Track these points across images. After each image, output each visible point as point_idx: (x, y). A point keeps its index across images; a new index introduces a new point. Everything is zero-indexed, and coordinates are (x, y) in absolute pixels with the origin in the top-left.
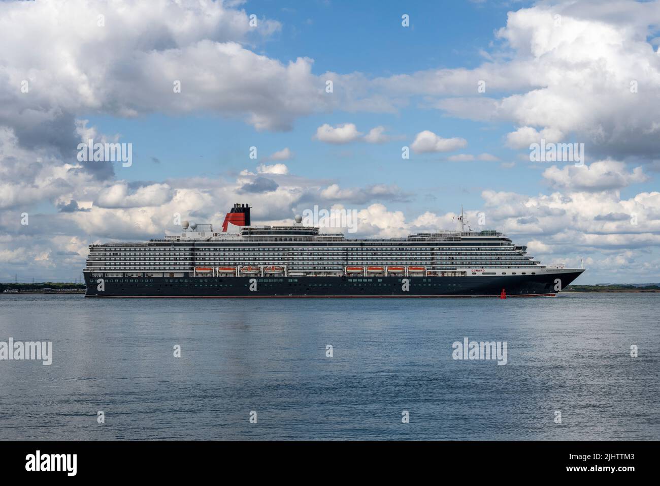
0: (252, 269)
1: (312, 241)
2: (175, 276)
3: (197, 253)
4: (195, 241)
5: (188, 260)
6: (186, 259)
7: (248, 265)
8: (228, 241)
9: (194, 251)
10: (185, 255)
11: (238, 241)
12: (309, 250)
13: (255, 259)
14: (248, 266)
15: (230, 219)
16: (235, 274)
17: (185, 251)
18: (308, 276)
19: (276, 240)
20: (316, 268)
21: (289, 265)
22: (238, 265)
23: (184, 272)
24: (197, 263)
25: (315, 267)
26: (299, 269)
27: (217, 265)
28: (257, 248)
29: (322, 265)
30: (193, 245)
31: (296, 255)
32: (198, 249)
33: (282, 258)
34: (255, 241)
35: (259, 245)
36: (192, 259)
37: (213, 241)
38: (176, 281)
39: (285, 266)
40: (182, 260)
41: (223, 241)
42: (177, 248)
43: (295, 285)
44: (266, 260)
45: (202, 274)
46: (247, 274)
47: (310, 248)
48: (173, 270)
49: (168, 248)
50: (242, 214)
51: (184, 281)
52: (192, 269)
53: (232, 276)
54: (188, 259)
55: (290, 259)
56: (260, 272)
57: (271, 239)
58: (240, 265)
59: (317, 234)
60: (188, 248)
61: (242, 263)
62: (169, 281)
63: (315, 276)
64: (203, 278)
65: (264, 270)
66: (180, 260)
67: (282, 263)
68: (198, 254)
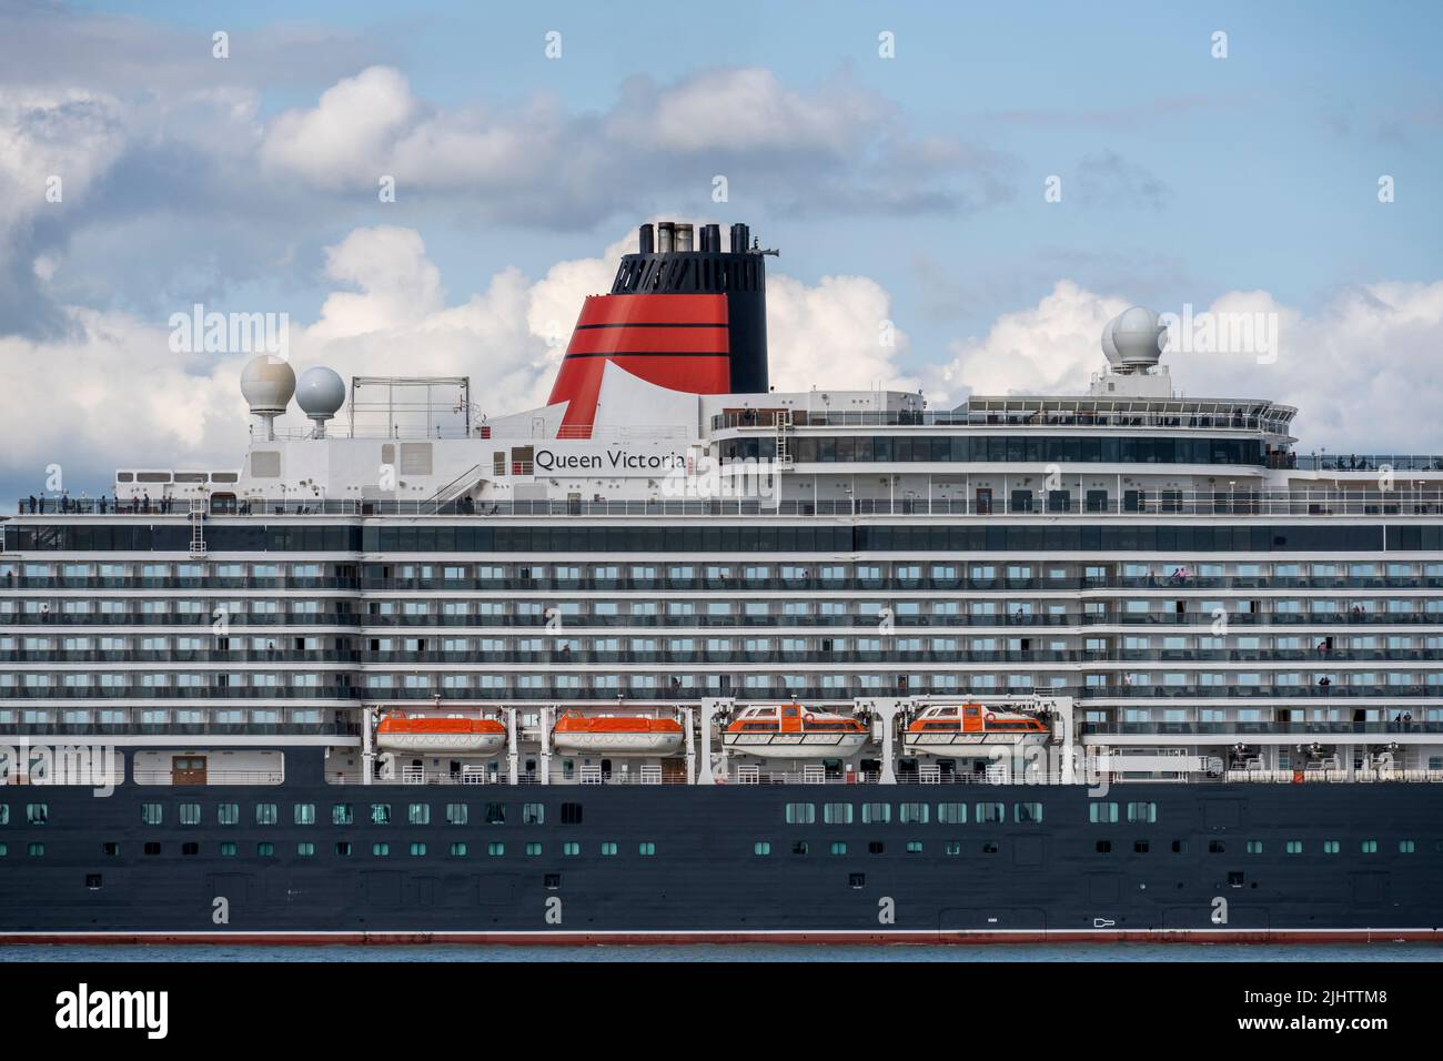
0: (813, 726)
1: (1256, 510)
2: (219, 775)
3: (375, 605)
4: (368, 508)
5: (313, 657)
6: (299, 650)
7: (772, 694)
8: (618, 507)
9: (355, 584)
10: (291, 619)
11: (693, 506)
12: (1238, 583)
13: (825, 652)
14: (778, 705)
15: (611, 338)
16: (674, 763)
17: (292, 583)
18: (1233, 775)
19: (983, 504)
20: (1296, 717)
21: (1086, 692)
22: (696, 694)
23: (288, 751)
24: (379, 675)
25: (1284, 714)
26: (1164, 728)
27: (534, 694)
28: (833, 562)
29: (1341, 693)
30: (355, 538)
31: (1139, 620)
32: (387, 569)
33: (1025, 643)
34: (826, 507)
35: (860, 539)
36: (343, 649)
37: (496, 509)
38: (230, 815)
39: (1064, 706)
40: (272, 655)
41: (575, 506)
42: (232, 562)
43: (1141, 847)
44: (905, 657)
45: (416, 759)
46: (763, 761)
47: (1250, 562)
48: (199, 729)
49: (157, 562)
50: (710, 306)
51: (287, 815)
52: (345, 724)
53: (653, 776)
54: (311, 644)
55: (1092, 645)
56: (874, 746)
57: (951, 493)
58: (707, 692)
59: (1283, 459)
60: (312, 562)
61: (724, 678)
62: (171, 815)
63: (1289, 775)
64: (434, 795)
65: (900, 734)
66: (253, 656)
67: (1028, 682)
68: (386, 609)
